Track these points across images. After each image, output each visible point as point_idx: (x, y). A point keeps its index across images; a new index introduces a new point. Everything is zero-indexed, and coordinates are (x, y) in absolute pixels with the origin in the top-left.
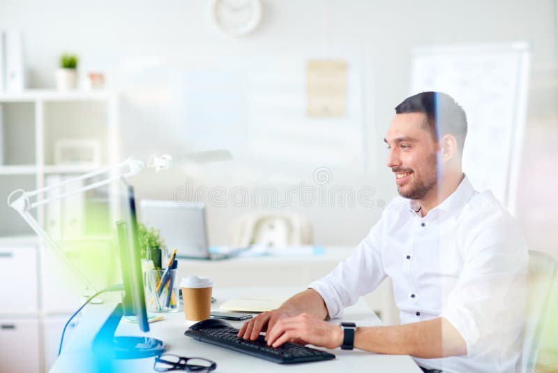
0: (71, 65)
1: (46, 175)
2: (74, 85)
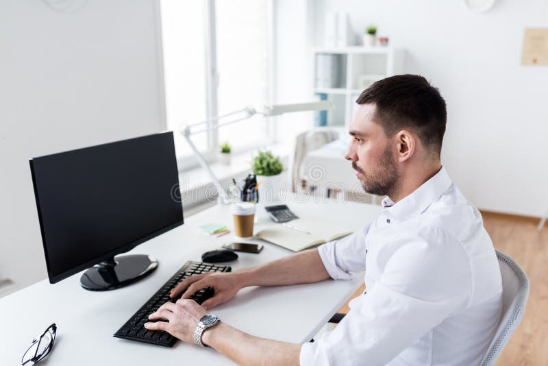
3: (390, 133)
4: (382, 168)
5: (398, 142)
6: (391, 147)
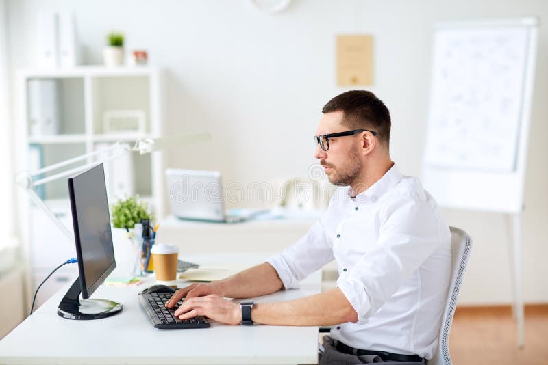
0: (117, 43)
1: (96, 143)
2: (121, 61)
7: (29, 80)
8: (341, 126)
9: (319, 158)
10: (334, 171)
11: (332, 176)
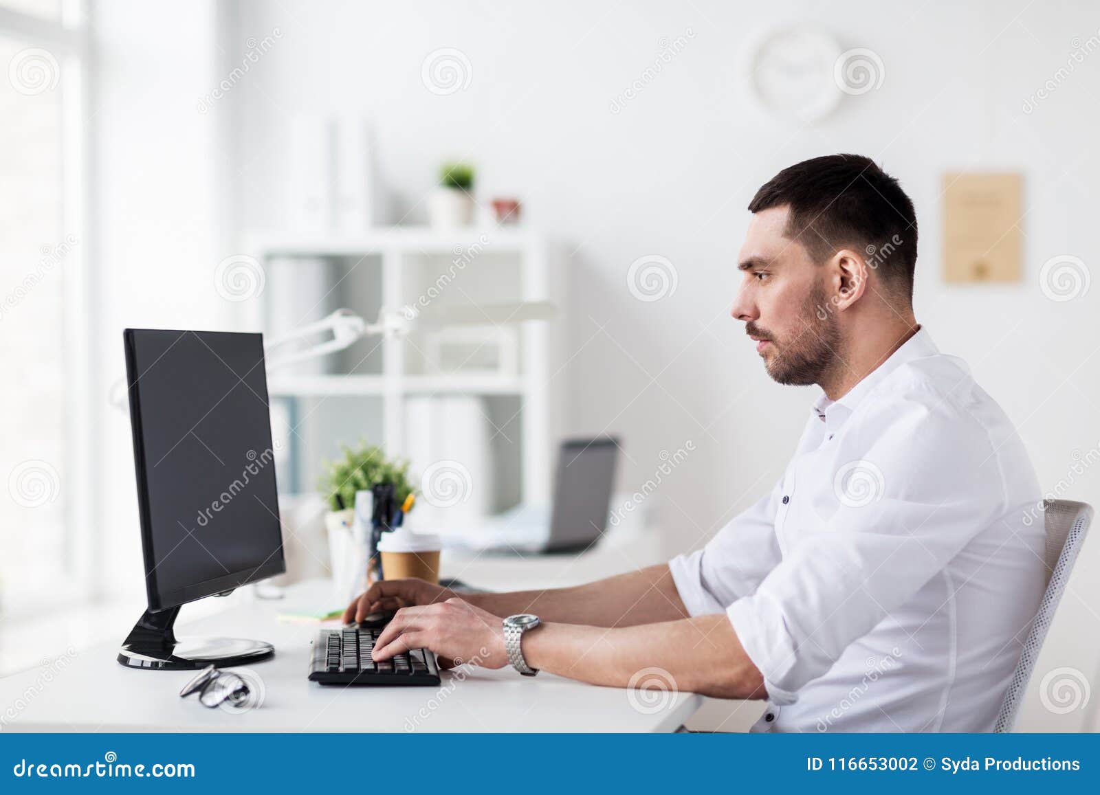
3: (819, 258)
4: (807, 325)
5: (835, 272)
6: (823, 281)
7: (269, 257)
8: (785, 240)
9: (741, 317)
10: (774, 347)
11: (771, 362)
